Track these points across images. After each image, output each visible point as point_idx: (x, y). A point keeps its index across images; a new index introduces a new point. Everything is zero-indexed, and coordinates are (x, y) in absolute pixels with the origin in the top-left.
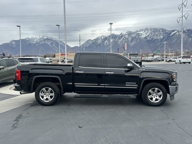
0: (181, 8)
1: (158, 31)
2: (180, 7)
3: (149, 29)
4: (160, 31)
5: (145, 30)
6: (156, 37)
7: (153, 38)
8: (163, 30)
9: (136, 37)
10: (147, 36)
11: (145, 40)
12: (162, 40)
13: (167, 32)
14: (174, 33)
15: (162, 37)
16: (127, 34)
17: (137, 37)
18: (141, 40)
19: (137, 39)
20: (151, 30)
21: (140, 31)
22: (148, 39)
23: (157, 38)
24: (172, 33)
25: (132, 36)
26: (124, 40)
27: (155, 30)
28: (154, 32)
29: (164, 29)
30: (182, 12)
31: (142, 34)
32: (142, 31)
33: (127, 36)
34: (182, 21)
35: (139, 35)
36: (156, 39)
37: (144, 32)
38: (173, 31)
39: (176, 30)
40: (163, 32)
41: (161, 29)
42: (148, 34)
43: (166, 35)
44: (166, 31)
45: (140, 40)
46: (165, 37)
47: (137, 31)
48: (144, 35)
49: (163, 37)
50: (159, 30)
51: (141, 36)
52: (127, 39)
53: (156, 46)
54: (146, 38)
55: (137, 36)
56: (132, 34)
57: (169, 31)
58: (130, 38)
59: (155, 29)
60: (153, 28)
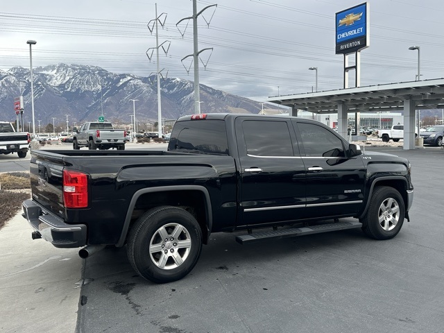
0: (155, 28)
1: (89, 73)
2: (151, 24)
3: (68, 67)
4: (94, 74)
5: (59, 67)
6: (85, 88)
7: (79, 89)
8: (102, 72)
9: (37, 82)
10: (65, 82)
11: (61, 92)
12: (99, 95)
13: (110, 78)
14: (125, 80)
15: (100, 87)
16: (12, 73)
17: (40, 83)
18: (50, 90)
19: (41, 88)
20: (74, 69)
21: (46, 69)
22: (69, 90)
23: (90, 89)
24: (122, 81)
25: (28, 80)
26: (6, 88)
27: (83, 71)
28: (82, 75)
29: (104, 70)
30: (157, 38)
31: (51, 77)
32: (53, 70)
33: (13, 79)
34: (158, 56)
35: (46, 79)
36: (86, 91)
37: (58, 71)
38: (123, 76)
39: (129, 75)
40: (102, 76)
41: (98, 70)
42: (67, 78)
43: (109, 83)
44: (107, 74)
45: (48, 90)
46: (107, 89)
47: (40, 69)
48: (57, 80)
49: (102, 87)
50: (93, 71)
51: (49, 81)
52: (14, 86)
53: (88, 108)
54: (62, 86)
55: (39, 80)
56: (27, 74)
57: (115, 75)
58: (22, 85)
59: (84, 68)
60: (78, 66)
